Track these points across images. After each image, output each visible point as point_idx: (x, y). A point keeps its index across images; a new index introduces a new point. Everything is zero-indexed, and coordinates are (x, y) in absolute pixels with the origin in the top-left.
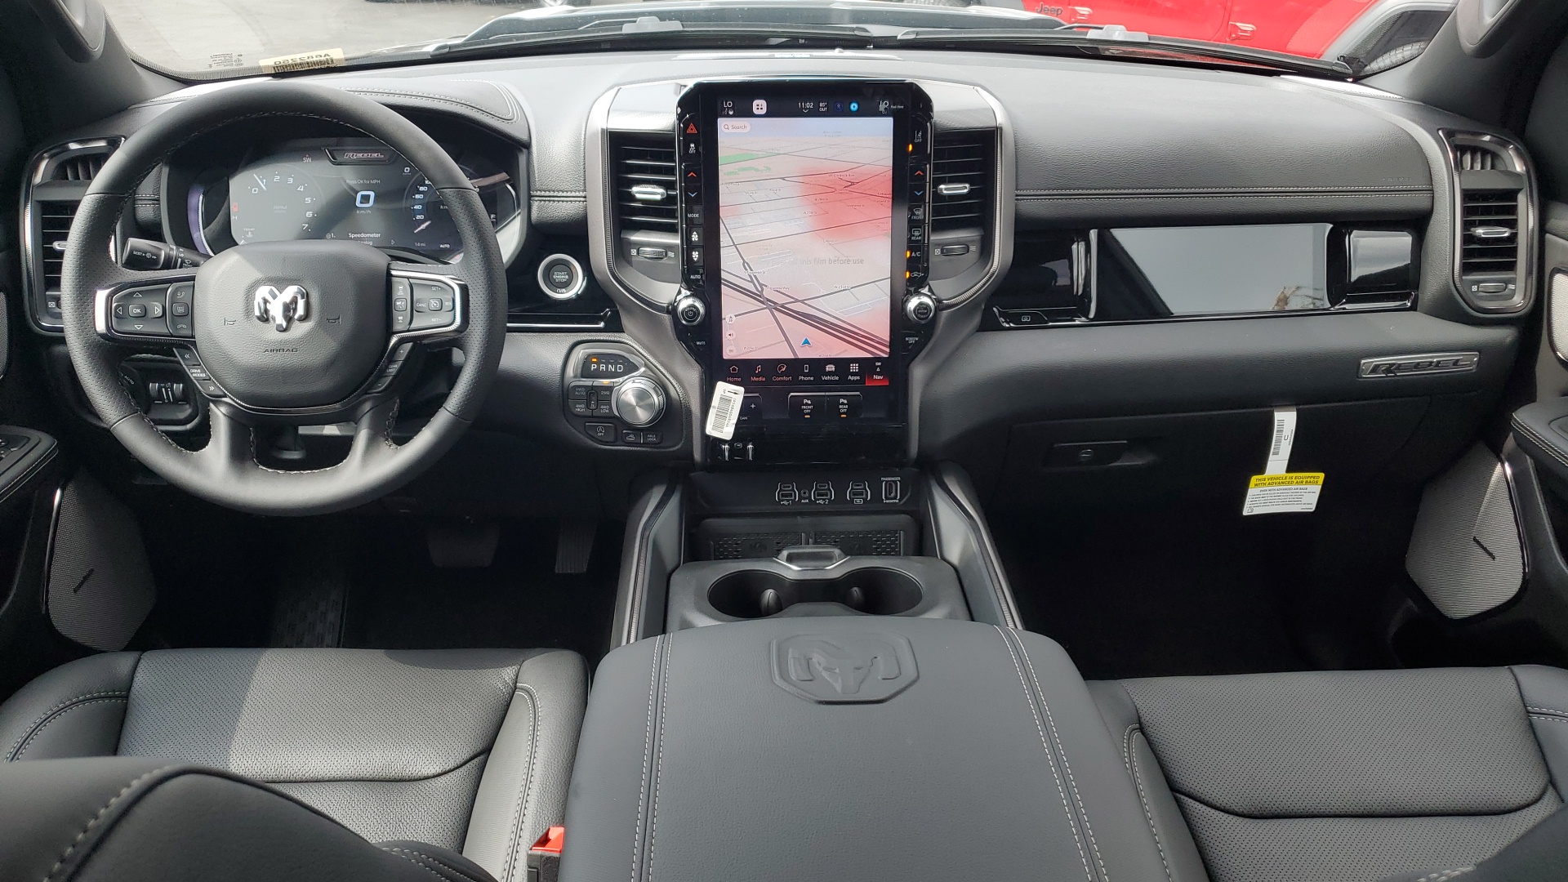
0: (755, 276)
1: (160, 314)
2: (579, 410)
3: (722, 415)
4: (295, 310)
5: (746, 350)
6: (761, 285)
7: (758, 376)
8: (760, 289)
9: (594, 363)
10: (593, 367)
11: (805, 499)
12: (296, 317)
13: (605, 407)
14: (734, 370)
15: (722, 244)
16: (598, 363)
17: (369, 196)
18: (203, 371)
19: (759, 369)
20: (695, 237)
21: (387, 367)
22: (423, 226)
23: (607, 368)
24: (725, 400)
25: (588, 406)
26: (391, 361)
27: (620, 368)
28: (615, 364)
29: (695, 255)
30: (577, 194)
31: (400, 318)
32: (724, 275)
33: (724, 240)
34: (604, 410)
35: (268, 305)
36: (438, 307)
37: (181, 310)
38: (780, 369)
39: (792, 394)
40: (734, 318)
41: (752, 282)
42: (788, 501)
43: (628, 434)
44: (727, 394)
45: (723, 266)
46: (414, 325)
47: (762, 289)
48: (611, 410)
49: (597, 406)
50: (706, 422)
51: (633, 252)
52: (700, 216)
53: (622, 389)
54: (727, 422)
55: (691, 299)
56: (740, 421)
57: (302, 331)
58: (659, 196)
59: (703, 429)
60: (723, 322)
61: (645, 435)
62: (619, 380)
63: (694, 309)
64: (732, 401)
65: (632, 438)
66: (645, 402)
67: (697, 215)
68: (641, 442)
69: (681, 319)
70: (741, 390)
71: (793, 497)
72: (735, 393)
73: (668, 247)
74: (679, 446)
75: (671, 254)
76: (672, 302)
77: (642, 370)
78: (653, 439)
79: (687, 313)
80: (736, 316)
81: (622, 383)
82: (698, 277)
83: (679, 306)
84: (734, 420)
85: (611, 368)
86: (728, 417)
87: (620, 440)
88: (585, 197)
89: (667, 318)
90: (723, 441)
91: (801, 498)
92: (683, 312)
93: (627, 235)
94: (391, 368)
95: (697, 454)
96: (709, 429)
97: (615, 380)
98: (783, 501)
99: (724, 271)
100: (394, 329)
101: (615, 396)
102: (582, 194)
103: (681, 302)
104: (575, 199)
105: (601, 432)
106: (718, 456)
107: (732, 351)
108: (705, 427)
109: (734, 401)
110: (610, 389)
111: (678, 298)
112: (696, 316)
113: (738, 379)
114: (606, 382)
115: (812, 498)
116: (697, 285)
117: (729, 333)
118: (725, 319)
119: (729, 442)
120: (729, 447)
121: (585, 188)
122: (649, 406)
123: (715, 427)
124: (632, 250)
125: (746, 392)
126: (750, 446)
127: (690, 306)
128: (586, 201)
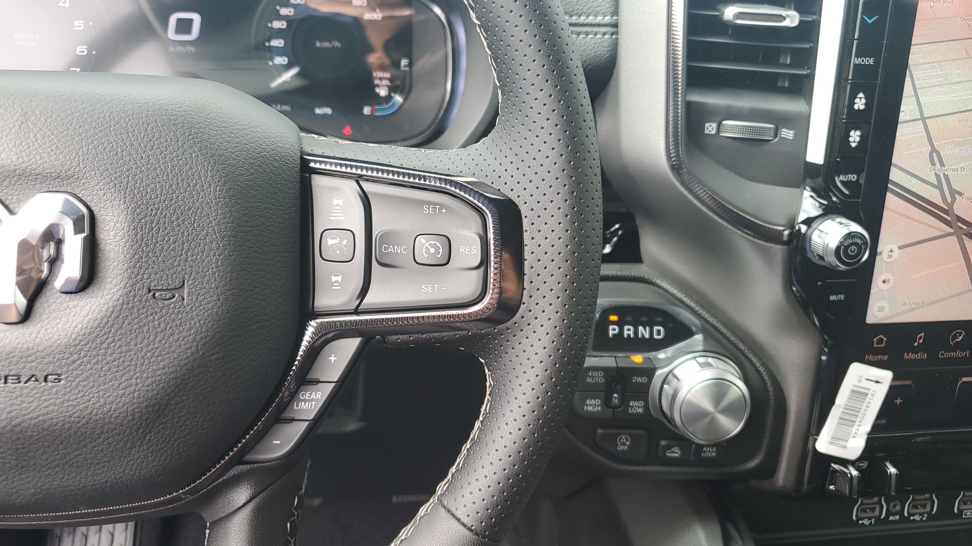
0: (946, 177)
2: (590, 408)
3: (848, 420)
4: (55, 261)
5: (904, 308)
6: (953, 192)
7: (915, 350)
8: (949, 200)
9: (614, 323)
10: (613, 330)
11: (894, 514)
12: (58, 283)
13: (636, 404)
14: (880, 341)
15: (902, 117)
16: (620, 324)
17: (191, 21)
19: (920, 338)
20: (860, 103)
21: (293, 396)
22: (287, 77)
23: (636, 332)
24: (859, 395)
25: (607, 402)
26: (305, 380)
27: (659, 332)
28: (651, 323)
29: (855, 137)
30: (599, 19)
31: (334, 279)
32: (895, 175)
33: (908, 109)
34: (636, 407)
36: (440, 256)
38: (955, 337)
39: (965, 379)
40: (895, 250)
41: (939, 187)
42: (870, 519)
43: (668, 447)
44: (864, 383)
45: (897, 157)
46: (371, 299)
47: (954, 199)
48: (646, 407)
49: (624, 401)
50: (818, 433)
51: (711, 128)
52: (877, 62)
53: (670, 375)
54: (854, 429)
55: (838, 220)
56: (875, 428)
57: (74, 324)
58: (786, 23)
59: (810, 445)
60: (878, 258)
61: (700, 447)
62: (662, 355)
63: (858, 241)
64: (870, 396)
65: (675, 453)
66: (725, 403)
67: (871, 61)
68: (691, 458)
69: (832, 259)
70: (886, 376)
71: (877, 513)
72: (878, 382)
73: (780, 120)
74: (753, 464)
75: (788, 134)
76: (791, 224)
77: (699, 337)
78: (710, 453)
79: (846, 248)
80: (900, 248)
81: (670, 360)
82: (853, 177)
83: (816, 233)
84: (867, 427)
85: (644, 332)
86: (857, 423)
87: (656, 457)
88: (615, 25)
89: (779, 250)
90: (844, 462)
91: (889, 513)
92: (838, 249)
93: (696, 97)
94: (305, 401)
95: (783, 476)
96: (823, 444)
97: (651, 355)
98: (862, 519)
99: (896, 166)
100: (316, 304)
101: (662, 388)
102: (608, 19)
103: (814, 225)
104: (596, 29)
105: (624, 444)
106: (832, 487)
107: (881, 309)
108: (815, 440)
109: (873, 395)
110: (649, 372)
111: (802, 217)
112: (860, 253)
113: (886, 358)
114: (638, 359)
115: (906, 514)
116: (847, 192)
117: (883, 277)
118: (881, 253)
119: (853, 463)
120: (855, 473)
121: (616, 12)
122: (731, 410)
123: (835, 440)
124: (707, 125)
125: (894, 379)
126: (892, 470)
127: (850, 235)
128: (616, 33)
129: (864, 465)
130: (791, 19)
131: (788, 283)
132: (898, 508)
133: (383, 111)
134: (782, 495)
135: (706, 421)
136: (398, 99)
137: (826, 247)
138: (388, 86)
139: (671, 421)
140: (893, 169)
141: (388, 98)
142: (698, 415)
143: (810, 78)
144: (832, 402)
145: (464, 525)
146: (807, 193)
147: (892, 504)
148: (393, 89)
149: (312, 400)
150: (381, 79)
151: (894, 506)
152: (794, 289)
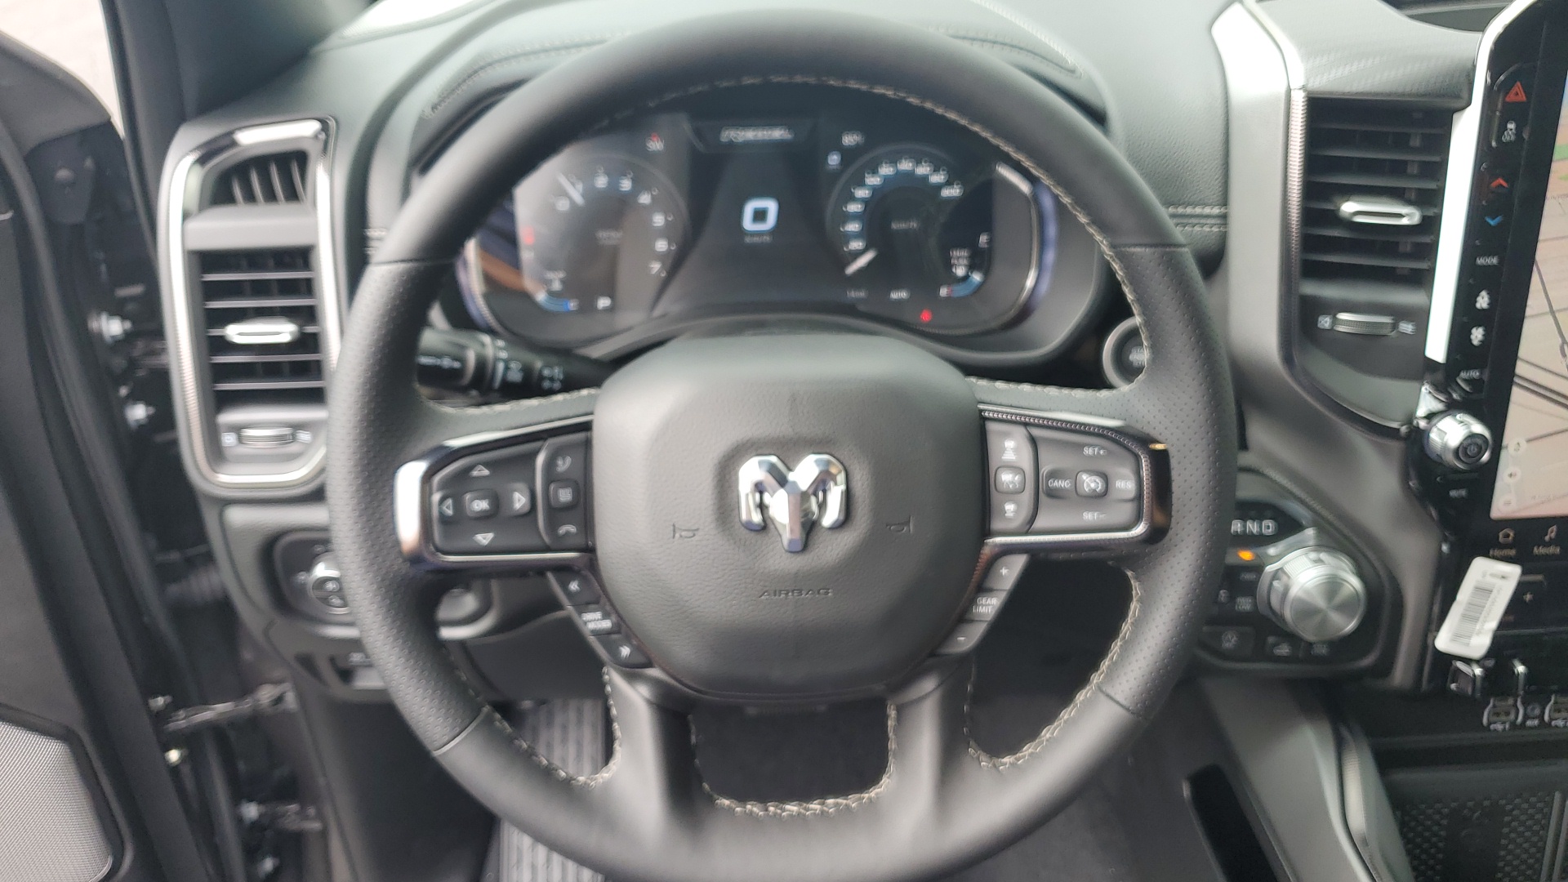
1: (527, 509)
3: (1472, 616)
4: (822, 506)
5: (1533, 502)
7: (1548, 544)
11: (1532, 719)
12: (824, 524)
13: (1244, 600)
14: (1506, 536)
15: (1528, 311)
17: (767, 209)
18: (606, 616)
19: (1552, 532)
20: (1483, 301)
21: (972, 602)
22: (862, 261)
23: (1244, 527)
24: (1483, 591)
26: (982, 589)
27: (1269, 527)
28: (1259, 518)
29: (1477, 335)
30: (1207, 210)
31: (1007, 507)
32: (1521, 369)
33: (1535, 302)
34: (1244, 604)
35: (766, 496)
36: (1100, 488)
37: (565, 495)
40: (1524, 444)
42: (1504, 723)
43: (1276, 645)
44: (1489, 579)
45: (1523, 351)
46: (1040, 523)
48: (1255, 605)
49: (1232, 598)
50: (1438, 629)
51: (1325, 322)
52: (1501, 261)
53: (1280, 571)
54: (1478, 627)
55: (1459, 416)
56: (1502, 625)
57: (837, 552)
58: (1405, 221)
59: (1429, 641)
60: (1503, 454)
61: (1310, 645)
62: (1272, 551)
63: (1479, 441)
64: (1495, 591)
65: (1284, 650)
66: (1338, 599)
67: (1494, 261)
68: (1300, 655)
69: (1450, 458)
70: (1514, 571)
71: (1512, 717)
72: (1503, 577)
73: (1400, 313)
74: (1368, 661)
75: (1407, 328)
76: (1410, 419)
77: (1310, 532)
78: (1322, 650)
79: (1465, 449)
80: (1529, 441)
81: (1279, 557)
82: (1475, 374)
83: (1434, 430)
84: (1493, 624)
85: (1253, 527)
86: (1481, 619)
87: (1262, 653)
88: (1224, 217)
89: (1396, 446)
90: (1467, 661)
91: (1526, 717)
92: (1458, 448)
93: (1311, 289)
94: (983, 605)
95: (1401, 674)
96: (1444, 641)
97: (1260, 550)
98: (1495, 723)
99: (1523, 360)
100: (991, 526)
101: (1271, 584)
102: (1216, 211)
103: (1434, 421)
104: (1203, 221)
105: (1230, 641)
106: (1453, 686)
107: (1508, 503)
108: (1435, 637)
109: (1499, 591)
110: (1257, 568)
111: (1421, 412)
112: (1481, 453)
113: (1512, 552)
114: (1246, 555)
115: (1546, 718)
116: (1467, 389)
117: (1508, 472)
118: (1507, 447)
119: (1478, 662)
120: (1478, 671)
121: (1225, 201)
122: (1345, 608)
123: (1456, 637)
124: (1320, 319)
125: (1524, 573)
126: (1521, 669)
127: (1472, 436)
128: (1225, 224)
129: (1490, 663)
130: (1410, 216)
131: (1405, 478)
132: (1537, 712)
133: (960, 291)
134: (1401, 695)
135: (1317, 619)
136: (977, 277)
137: (1445, 447)
138: (965, 266)
139: (1282, 618)
140: (1519, 363)
141: (966, 278)
142: (1307, 611)
143: (1431, 272)
144: (1453, 599)
145: (1122, 706)
146: (1425, 389)
147: (1530, 708)
148: (972, 267)
149: (989, 605)
150: (958, 258)
151: (1533, 709)
152: (1411, 483)
